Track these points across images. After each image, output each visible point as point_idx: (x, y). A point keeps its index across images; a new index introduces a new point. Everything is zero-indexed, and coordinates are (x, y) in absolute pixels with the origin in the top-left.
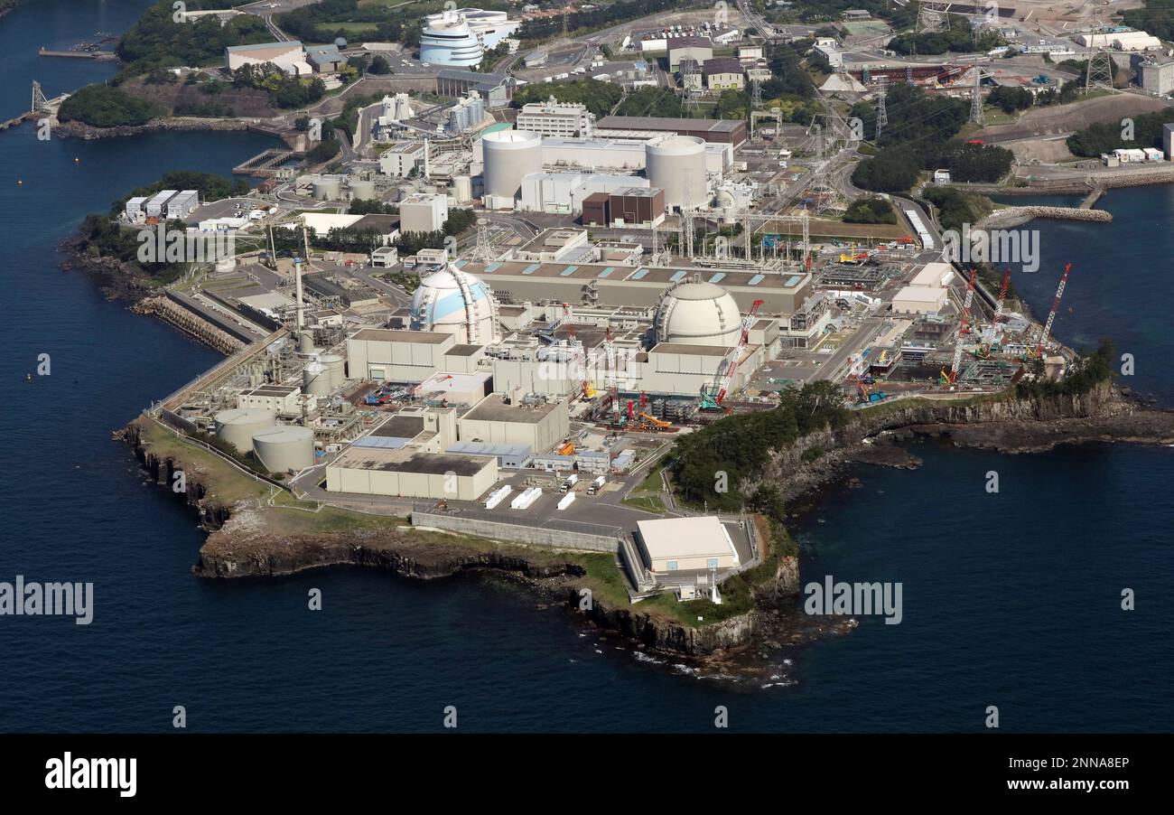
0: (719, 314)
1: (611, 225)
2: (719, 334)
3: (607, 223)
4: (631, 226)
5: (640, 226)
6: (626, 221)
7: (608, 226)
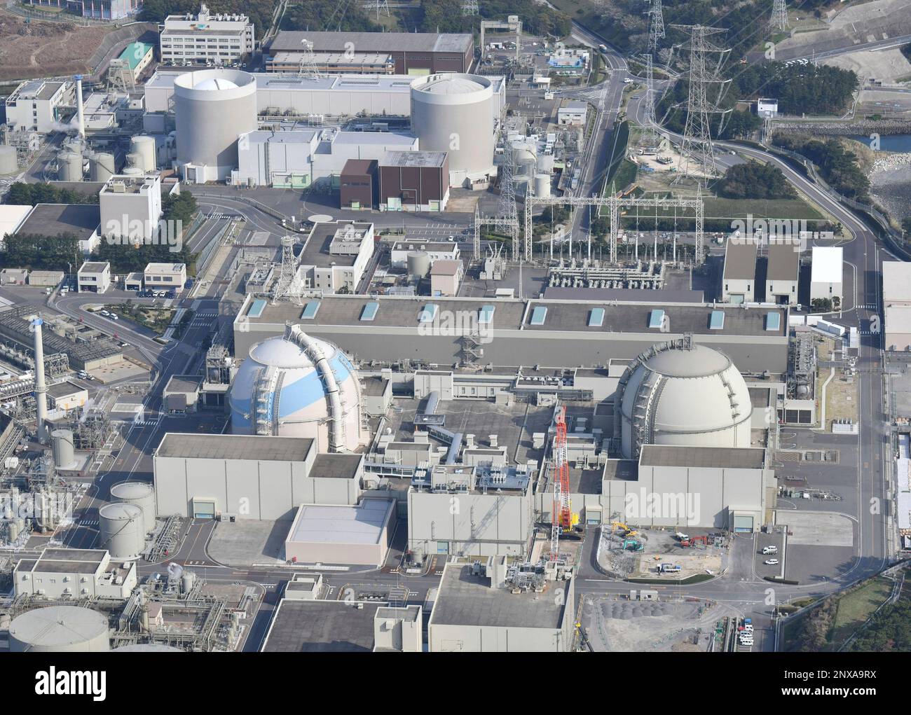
0: (730, 396)
1: (382, 207)
2: (730, 427)
3: (376, 203)
4: (411, 208)
5: (424, 208)
6: (404, 201)
7: (378, 208)
